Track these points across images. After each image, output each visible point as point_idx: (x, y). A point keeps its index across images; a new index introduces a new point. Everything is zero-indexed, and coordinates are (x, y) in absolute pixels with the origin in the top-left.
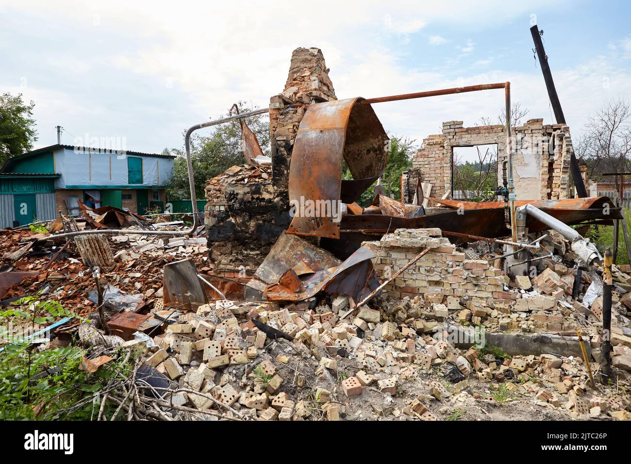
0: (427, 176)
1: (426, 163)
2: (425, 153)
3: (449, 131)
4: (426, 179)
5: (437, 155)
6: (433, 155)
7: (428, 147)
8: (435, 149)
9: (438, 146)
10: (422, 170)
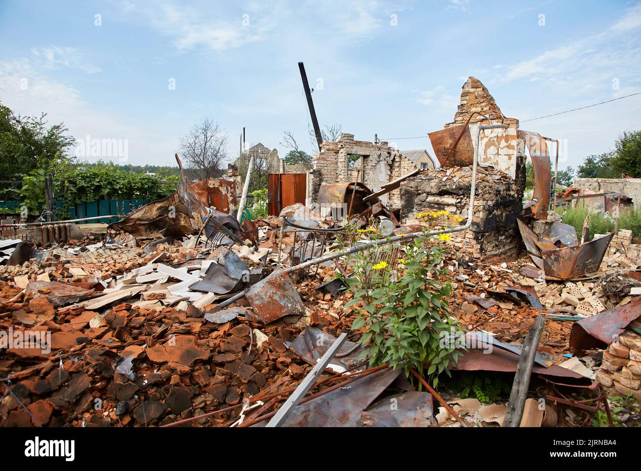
0: (326, 176)
1: (325, 165)
2: (325, 156)
3: (347, 141)
4: (325, 179)
5: (332, 159)
6: (330, 159)
7: (327, 151)
8: (331, 154)
9: (333, 152)
10: (323, 171)
